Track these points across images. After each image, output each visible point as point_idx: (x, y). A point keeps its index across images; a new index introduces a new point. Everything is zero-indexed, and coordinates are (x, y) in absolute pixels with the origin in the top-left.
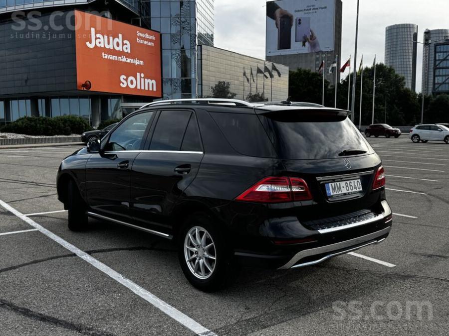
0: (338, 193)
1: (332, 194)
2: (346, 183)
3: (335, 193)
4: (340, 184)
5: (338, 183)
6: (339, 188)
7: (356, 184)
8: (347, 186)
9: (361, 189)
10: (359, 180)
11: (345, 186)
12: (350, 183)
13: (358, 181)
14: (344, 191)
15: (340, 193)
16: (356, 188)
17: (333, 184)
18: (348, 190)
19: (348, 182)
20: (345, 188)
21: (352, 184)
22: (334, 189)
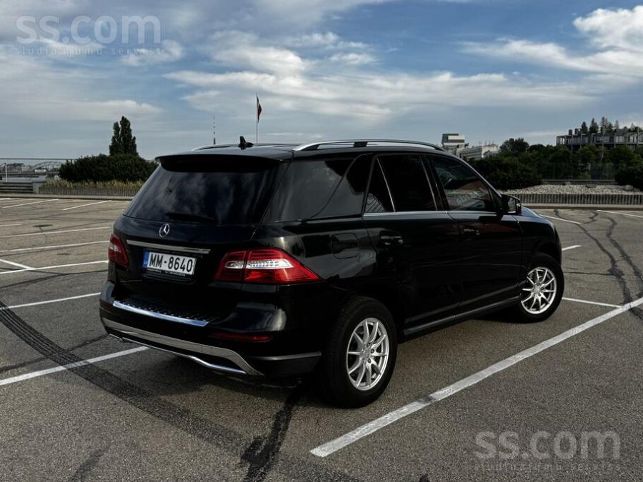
0: (155, 267)
1: (148, 266)
2: (172, 258)
3: (152, 267)
4: (162, 257)
5: (161, 255)
6: (160, 262)
7: (185, 263)
8: (171, 262)
9: (191, 273)
10: (194, 260)
11: (168, 262)
12: (178, 259)
13: (191, 260)
14: (165, 267)
15: (158, 268)
16: (183, 268)
17: (154, 254)
18: (170, 268)
19: (175, 257)
20: (168, 263)
21: (180, 262)
22: (153, 261)
